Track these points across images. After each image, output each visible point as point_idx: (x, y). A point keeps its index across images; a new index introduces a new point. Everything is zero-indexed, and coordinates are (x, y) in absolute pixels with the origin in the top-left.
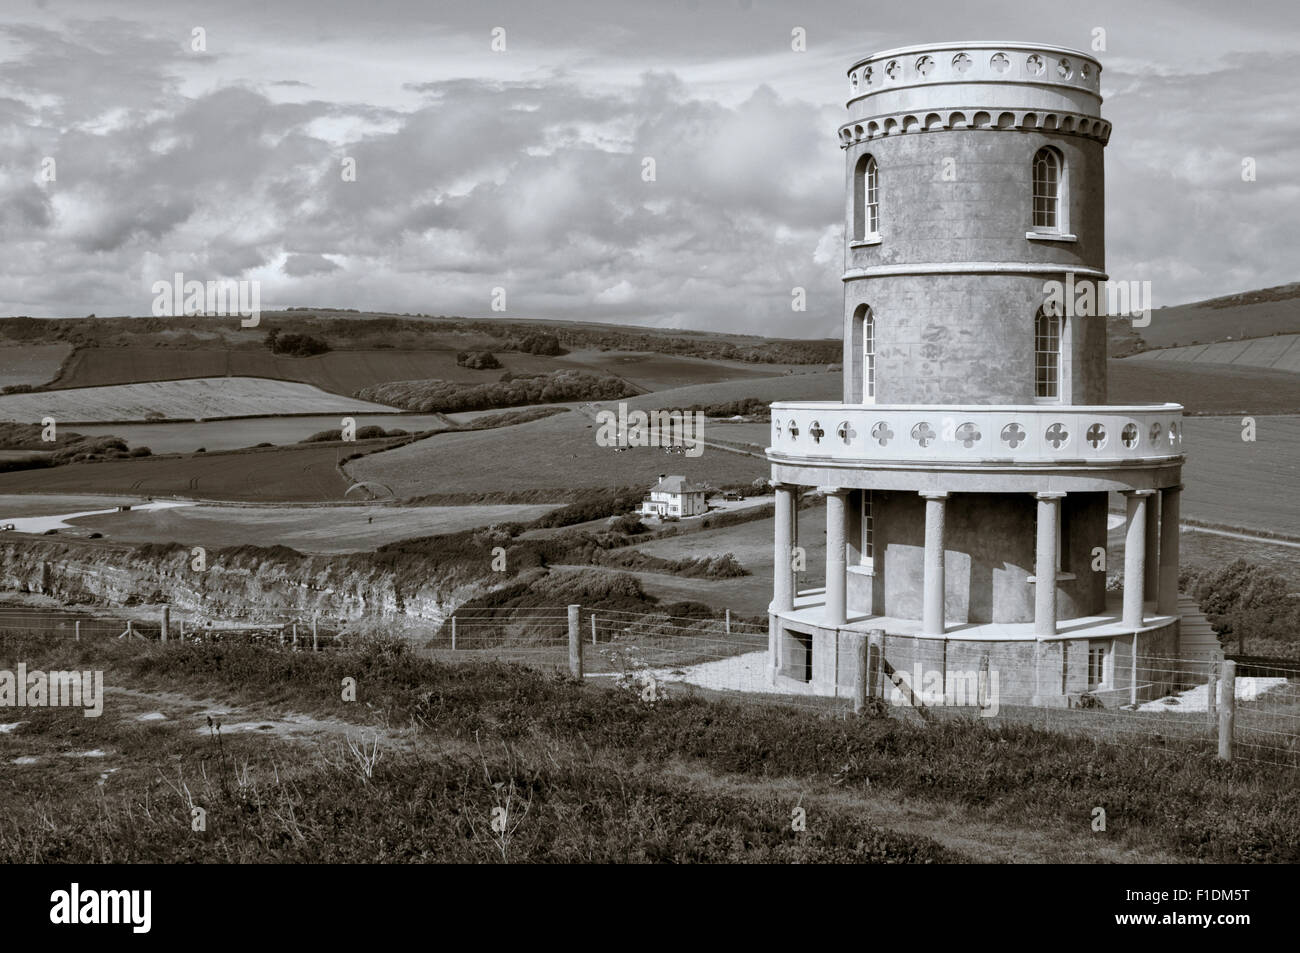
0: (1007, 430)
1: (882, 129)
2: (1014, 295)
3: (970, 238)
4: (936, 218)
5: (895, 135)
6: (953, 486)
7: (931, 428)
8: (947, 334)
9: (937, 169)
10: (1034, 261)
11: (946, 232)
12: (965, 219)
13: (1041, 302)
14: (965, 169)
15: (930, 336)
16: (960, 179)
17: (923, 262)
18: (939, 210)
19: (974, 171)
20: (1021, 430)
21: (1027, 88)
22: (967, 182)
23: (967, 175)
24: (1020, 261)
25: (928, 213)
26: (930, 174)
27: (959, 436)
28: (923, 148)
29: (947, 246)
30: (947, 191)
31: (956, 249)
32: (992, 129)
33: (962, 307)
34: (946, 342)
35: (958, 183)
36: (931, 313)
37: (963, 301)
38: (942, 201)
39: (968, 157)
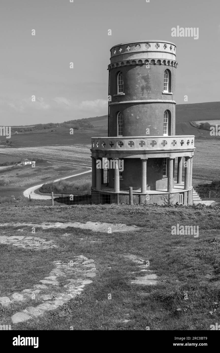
0: (163, 142)
1: (125, 64)
2: (159, 108)
3: (149, 93)
4: (140, 88)
5: (129, 66)
6: (149, 156)
7: (144, 142)
8: (143, 118)
9: (141, 75)
10: (164, 99)
11: (143, 92)
12: (148, 88)
13: (165, 110)
14: (148, 75)
15: (138, 119)
16: (147, 78)
17: (136, 100)
18: (141, 86)
19: (150, 75)
20: (166, 142)
21: (163, 53)
22: (148, 79)
23: (148, 76)
24: (161, 99)
25: (138, 87)
26: (139, 76)
27: (151, 144)
28: (137, 69)
29: (143, 96)
30: (143, 81)
31: (145, 96)
32: (155, 64)
33: (147, 112)
34: (143, 120)
35: (146, 79)
36: (138, 113)
37: (147, 110)
38: (142, 84)
39: (149, 72)
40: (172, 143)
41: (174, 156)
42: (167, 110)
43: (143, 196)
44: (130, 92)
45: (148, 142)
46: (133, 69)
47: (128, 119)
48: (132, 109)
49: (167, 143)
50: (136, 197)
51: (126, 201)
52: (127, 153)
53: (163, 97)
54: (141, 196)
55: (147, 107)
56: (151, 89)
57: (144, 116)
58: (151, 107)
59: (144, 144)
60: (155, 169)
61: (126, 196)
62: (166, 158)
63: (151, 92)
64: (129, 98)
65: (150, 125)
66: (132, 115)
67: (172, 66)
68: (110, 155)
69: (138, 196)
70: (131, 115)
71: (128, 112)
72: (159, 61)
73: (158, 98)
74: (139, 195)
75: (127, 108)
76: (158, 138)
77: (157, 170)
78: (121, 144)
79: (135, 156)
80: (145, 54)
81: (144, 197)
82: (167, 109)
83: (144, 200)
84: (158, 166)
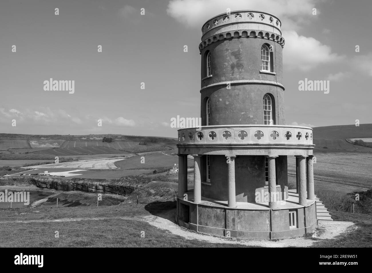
0: (256, 133)
1: (212, 40)
2: (256, 91)
3: (241, 72)
4: (230, 67)
5: (216, 42)
6: (238, 153)
7: (229, 133)
8: (234, 104)
9: (230, 51)
10: (262, 80)
11: (233, 71)
12: (239, 66)
13: (265, 93)
14: (239, 50)
15: (228, 104)
16: (237, 53)
17: (225, 81)
18: (231, 64)
19: (242, 51)
20: (261, 133)
21: (259, 24)
22: (239, 54)
23: (239, 52)
24: (258, 80)
25: (227, 65)
26: (228, 53)
27: (239, 135)
28: (225, 44)
29: (233, 75)
30: (233, 57)
31: (236, 76)
32: (248, 37)
33: (238, 95)
34: (233, 106)
35: (237, 55)
36: (228, 97)
37: (239, 93)
38: (231, 61)
39: (240, 46)
40: (271, 135)
41: (275, 153)
42: (268, 94)
43: (229, 211)
44: (218, 72)
45: (236, 132)
46: (220, 44)
47: (216, 105)
48: (220, 93)
49: (263, 135)
50: (221, 211)
51: (208, 216)
52: (207, 148)
53: (261, 76)
54: (227, 211)
55: (240, 90)
56: (243, 66)
57: (235, 101)
58: (244, 88)
59: (230, 136)
60: (253, 172)
61: (207, 209)
62: (263, 157)
63: (243, 70)
64: (217, 79)
65: (244, 113)
66: (221, 100)
67: (274, 40)
68: (189, 150)
69: (223, 210)
70: (219, 100)
71: (216, 97)
72: (253, 32)
73: (254, 78)
74: (225, 210)
75: (214, 91)
76: (250, 128)
77: (256, 174)
78: (201, 136)
79: (217, 151)
80: (235, 26)
81: (232, 214)
82: (268, 92)
83: (232, 217)
84: (257, 168)
